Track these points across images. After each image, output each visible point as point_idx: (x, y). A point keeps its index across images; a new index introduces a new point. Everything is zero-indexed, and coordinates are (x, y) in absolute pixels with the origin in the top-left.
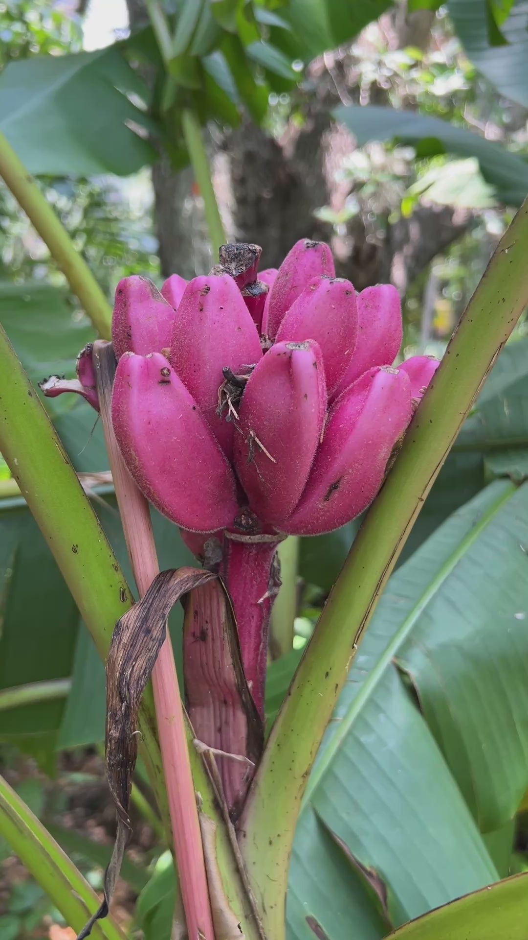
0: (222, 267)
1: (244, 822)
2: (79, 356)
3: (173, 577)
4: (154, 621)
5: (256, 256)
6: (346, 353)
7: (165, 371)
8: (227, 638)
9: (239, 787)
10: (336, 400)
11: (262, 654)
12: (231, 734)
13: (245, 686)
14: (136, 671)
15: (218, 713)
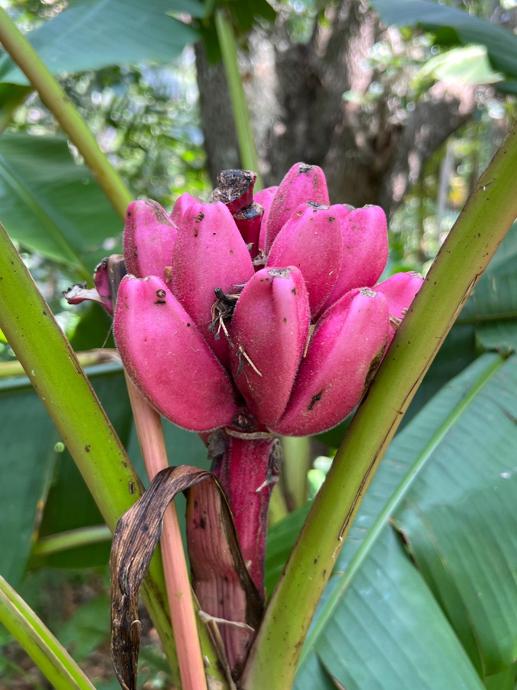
0: (220, 193)
1: (244, 682)
2: (96, 270)
3: (170, 476)
4: (151, 519)
5: (250, 183)
6: (330, 274)
7: (160, 293)
8: (223, 527)
9: (240, 652)
10: (322, 316)
11: (261, 536)
12: (232, 607)
13: (243, 567)
14: (134, 566)
15: (220, 588)
